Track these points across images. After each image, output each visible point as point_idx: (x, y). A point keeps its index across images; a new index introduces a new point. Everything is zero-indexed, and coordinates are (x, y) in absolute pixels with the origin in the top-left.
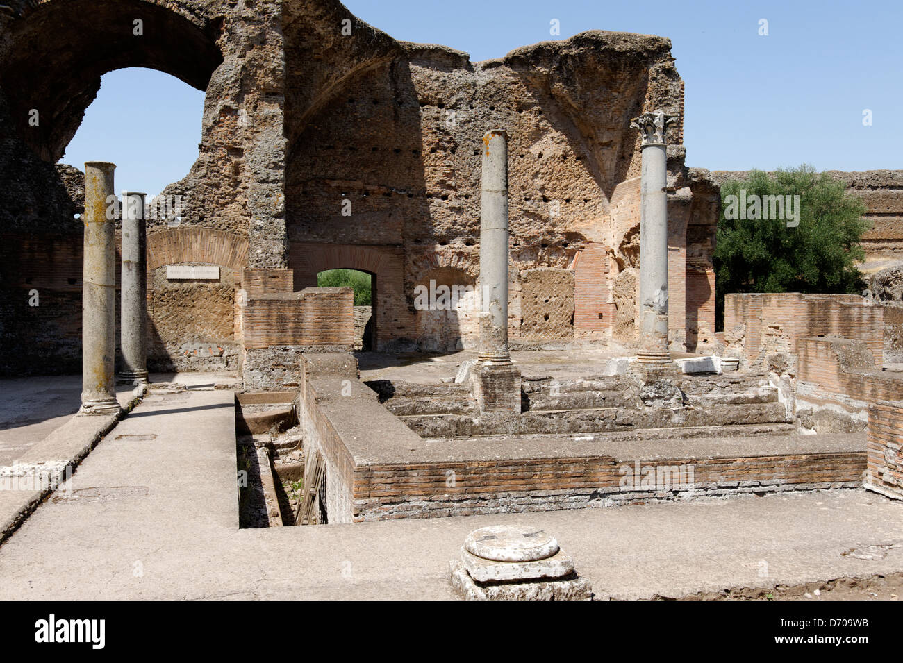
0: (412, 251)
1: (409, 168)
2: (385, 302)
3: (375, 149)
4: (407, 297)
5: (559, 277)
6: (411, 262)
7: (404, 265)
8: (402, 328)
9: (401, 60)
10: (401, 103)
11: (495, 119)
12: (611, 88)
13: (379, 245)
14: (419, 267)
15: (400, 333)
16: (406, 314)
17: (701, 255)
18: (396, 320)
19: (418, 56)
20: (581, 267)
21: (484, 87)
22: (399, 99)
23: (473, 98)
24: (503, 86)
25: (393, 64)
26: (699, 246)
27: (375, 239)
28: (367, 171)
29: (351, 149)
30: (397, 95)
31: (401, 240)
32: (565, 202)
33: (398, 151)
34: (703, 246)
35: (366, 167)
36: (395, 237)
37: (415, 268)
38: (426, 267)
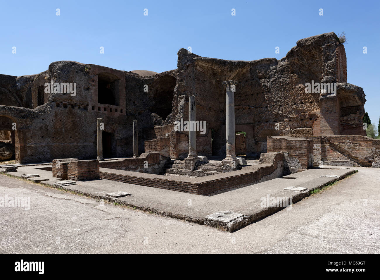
0: (257, 125)
1: (256, 100)
2: (248, 141)
3: (246, 95)
4: (255, 139)
5: (306, 131)
6: (256, 129)
7: (254, 130)
8: (253, 149)
9: (252, 67)
10: (253, 80)
11: (283, 78)
12: (314, 58)
13: (247, 124)
14: (259, 130)
15: (252, 150)
16: (254, 145)
17: (354, 119)
18: (251, 147)
19: (258, 64)
20: (315, 127)
21: (279, 68)
22: (253, 79)
23: (275, 72)
24: (285, 66)
25: (250, 69)
26: (354, 115)
27: (246, 122)
28: (244, 102)
29: (240, 96)
30: (252, 77)
31: (253, 122)
32: (310, 103)
33: (252, 95)
34: (355, 115)
35: (244, 101)
36: (252, 121)
37: (258, 130)
38: (261, 130)
